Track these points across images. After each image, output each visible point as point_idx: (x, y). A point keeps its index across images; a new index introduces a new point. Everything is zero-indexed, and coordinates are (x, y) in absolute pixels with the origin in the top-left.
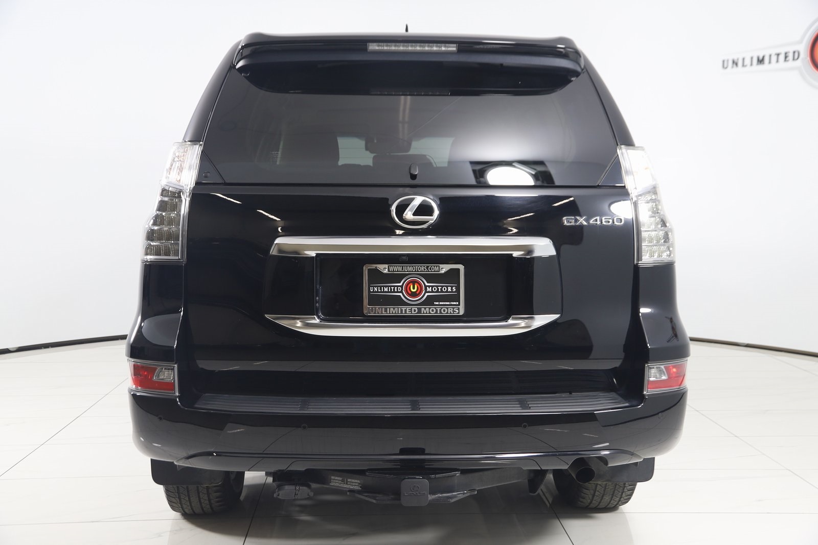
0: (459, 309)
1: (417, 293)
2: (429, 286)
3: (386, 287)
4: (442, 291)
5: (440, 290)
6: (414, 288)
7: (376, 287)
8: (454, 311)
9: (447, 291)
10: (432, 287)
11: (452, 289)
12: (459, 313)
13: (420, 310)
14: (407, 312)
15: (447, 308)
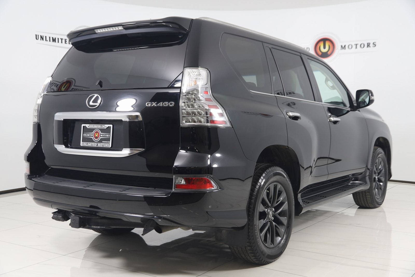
0: (109, 145)
2: (101, 134)
6: (97, 135)
8: (108, 146)
9: (107, 137)
10: (102, 134)
11: (108, 136)
13: (97, 144)
15: (106, 144)
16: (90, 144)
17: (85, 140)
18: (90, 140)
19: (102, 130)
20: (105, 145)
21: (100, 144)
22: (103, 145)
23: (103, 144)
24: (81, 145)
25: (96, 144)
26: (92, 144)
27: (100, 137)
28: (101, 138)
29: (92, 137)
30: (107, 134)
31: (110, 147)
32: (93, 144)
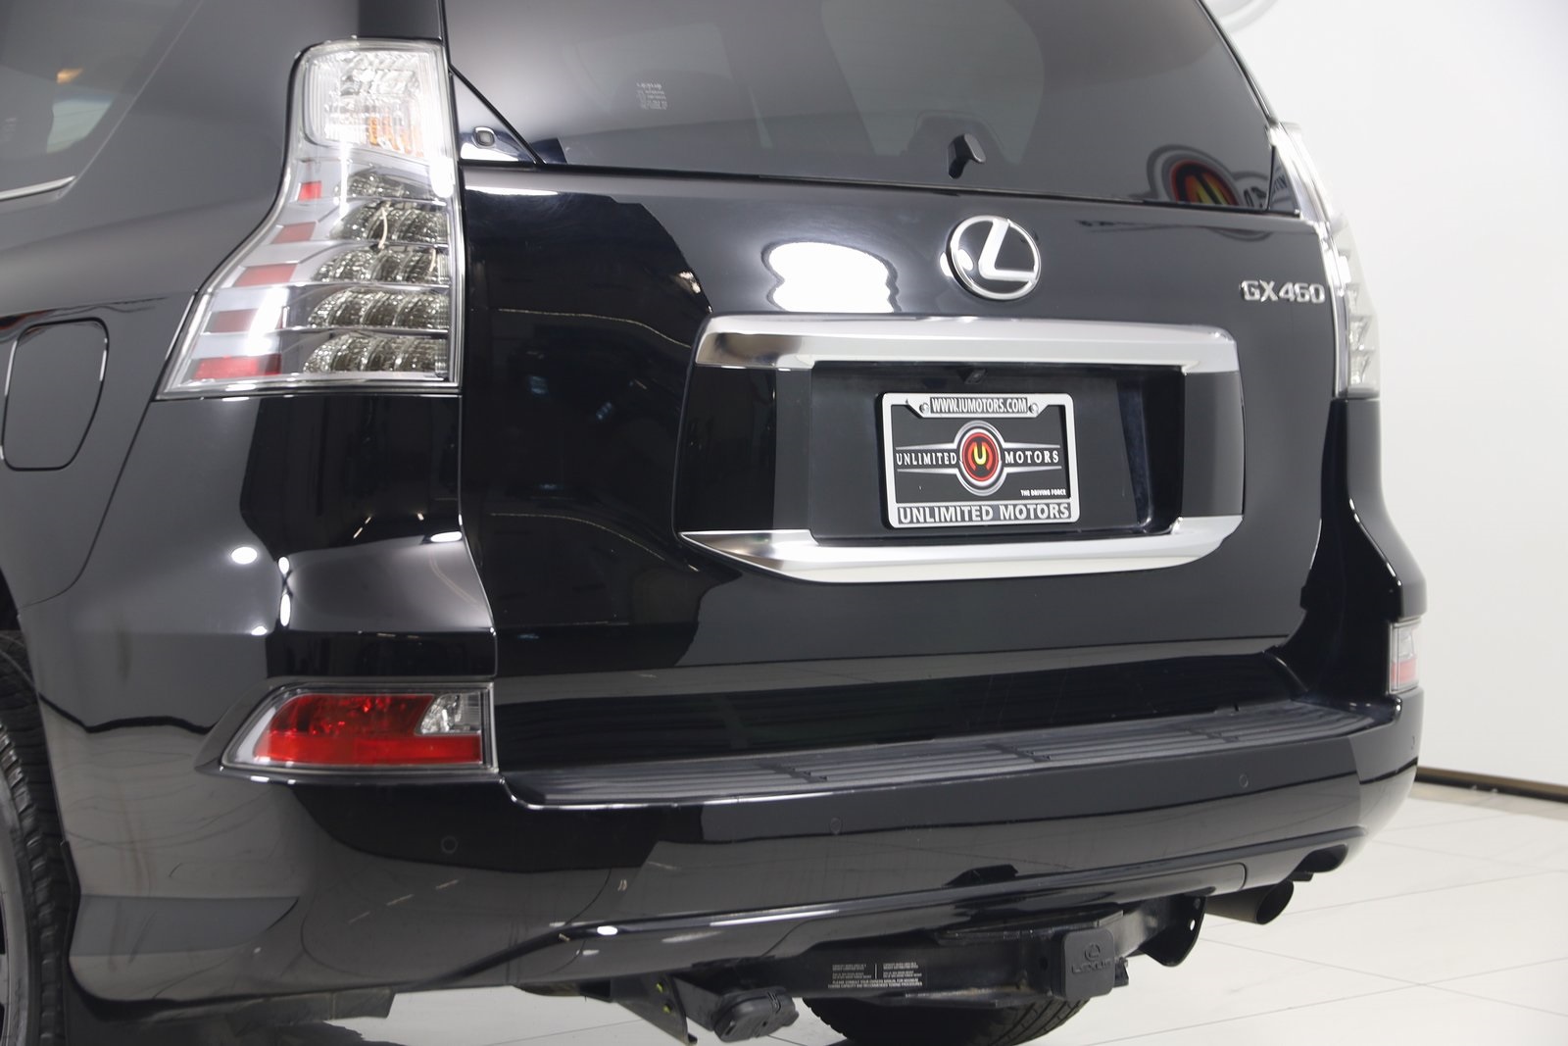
0: (1068, 508)
1: (988, 467)
2: (1009, 451)
3: (926, 452)
4: (1034, 464)
5: (1029, 461)
6: (980, 456)
7: (906, 452)
8: (1060, 512)
9: (1043, 463)
10: (1015, 451)
12: (1070, 517)
14: (974, 518)
16: (948, 514)
17: (915, 488)
18: (949, 490)
19: (1013, 428)
20: (1043, 511)
21: (1011, 508)
22: (1028, 511)
23: (1032, 508)
24: (894, 522)
25: (986, 505)
26: (962, 512)
27: (1004, 465)
28: (1007, 470)
29: (955, 471)
30: (1042, 451)
31: (1075, 516)
32: (970, 512)
